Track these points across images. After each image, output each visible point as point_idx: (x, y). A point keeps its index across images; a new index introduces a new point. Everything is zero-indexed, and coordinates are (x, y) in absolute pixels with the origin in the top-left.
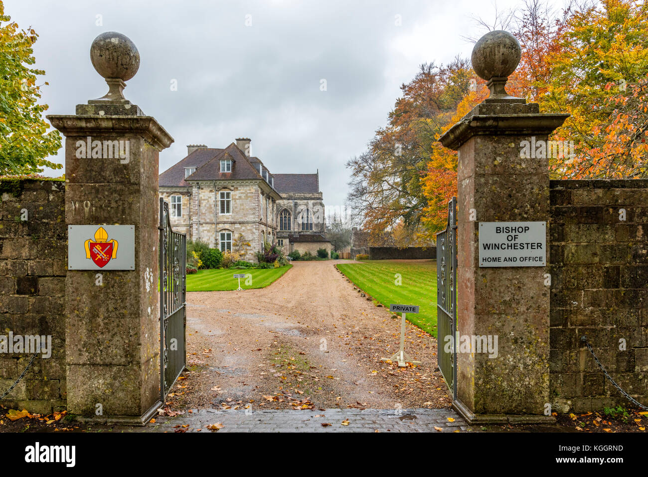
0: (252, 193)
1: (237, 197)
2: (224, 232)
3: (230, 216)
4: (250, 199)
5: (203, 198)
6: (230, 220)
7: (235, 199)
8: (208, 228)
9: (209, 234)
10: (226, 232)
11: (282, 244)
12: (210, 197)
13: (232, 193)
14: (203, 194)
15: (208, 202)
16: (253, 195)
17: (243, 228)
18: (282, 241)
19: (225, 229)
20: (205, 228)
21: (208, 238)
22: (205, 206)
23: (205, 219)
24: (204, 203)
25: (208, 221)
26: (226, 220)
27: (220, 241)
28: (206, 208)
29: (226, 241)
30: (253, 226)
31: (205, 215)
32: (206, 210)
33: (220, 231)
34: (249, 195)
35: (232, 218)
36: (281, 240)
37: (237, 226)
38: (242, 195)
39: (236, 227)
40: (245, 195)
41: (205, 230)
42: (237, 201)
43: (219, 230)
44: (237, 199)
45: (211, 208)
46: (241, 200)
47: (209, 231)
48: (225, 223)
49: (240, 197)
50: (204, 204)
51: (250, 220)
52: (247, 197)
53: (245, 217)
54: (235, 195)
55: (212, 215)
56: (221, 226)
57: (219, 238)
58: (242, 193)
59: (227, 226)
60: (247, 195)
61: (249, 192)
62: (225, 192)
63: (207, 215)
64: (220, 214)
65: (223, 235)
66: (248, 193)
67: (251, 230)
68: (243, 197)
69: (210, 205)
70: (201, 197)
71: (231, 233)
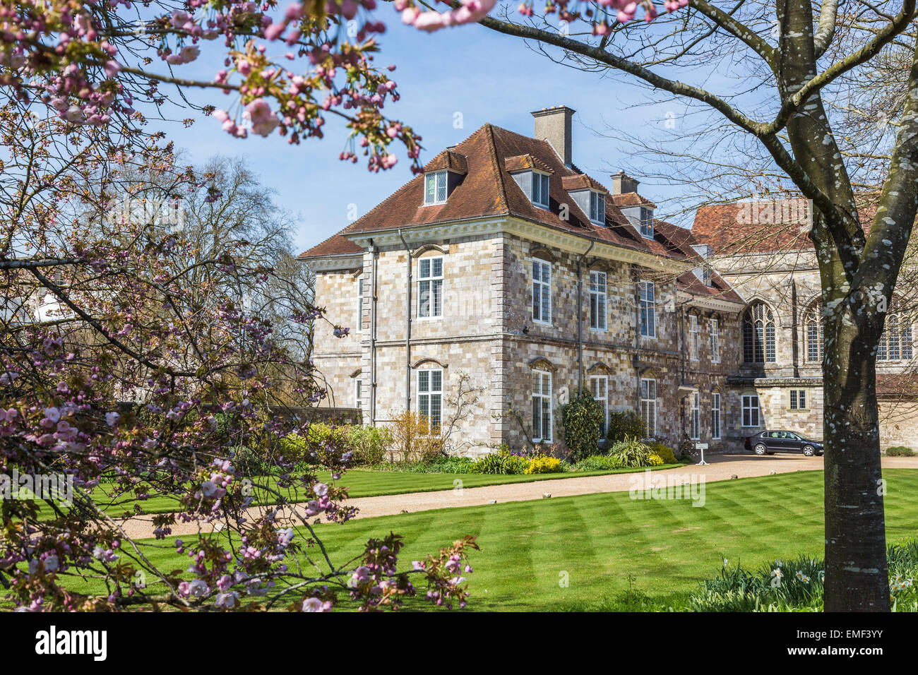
0: (490, 256)
1: (456, 271)
2: (425, 367)
3: (440, 324)
4: (483, 272)
5: (384, 278)
6: (438, 335)
7: (451, 276)
8: (393, 359)
9: (395, 374)
10: (430, 368)
11: (803, 405)
12: (398, 276)
13: (446, 259)
14: (385, 267)
15: (394, 288)
16: (493, 260)
17: (469, 356)
18: (802, 394)
19: (427, 361)
20: (386, 359)
21: (391, 384)
22: (388, 298)
23: (386, 333)
24: (384, 292)
25: (393, 338)
26: (430, 335)
27: (417, 393)
28: (390, 305)
29: (430, 393)
30: (490, 350)
31: (387, 325)
32: (389, 310)
33: (417, 365)
34: (483, 261)
35: (445, 329)
36: (798, 389)
37: (455, 349)
38: (466, 263)
39: (452, 352)
40: (473, 262)
41: (387, 364)
42: (456, 280)
43: (416, 361)
44: (457, 276)
45: (399, 302)
46: (463, 279)
47: (393, 365)
48: (427, 342)
49: (463, 269)
50: (387, 293)
51: (485, 333)
52: (478, 268)
53: (472, 324)
54: (452, 265)
55: (401, 322)
56: (419, 352)
57: (415, 384)
58: (467, 258)
59: (432, 351)
60: (477, 263)
61: (481, 252)
62: (431, 256)
63: (390, 322)
64: (419, 319)
65: (423, 376)
66: (480, 257)
67: (484, 360)
68: (469, 269)
69: (399, 296)
70: (381, 277)
71: (442, 369)
